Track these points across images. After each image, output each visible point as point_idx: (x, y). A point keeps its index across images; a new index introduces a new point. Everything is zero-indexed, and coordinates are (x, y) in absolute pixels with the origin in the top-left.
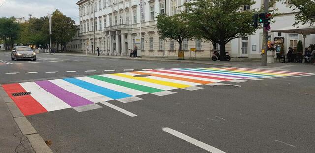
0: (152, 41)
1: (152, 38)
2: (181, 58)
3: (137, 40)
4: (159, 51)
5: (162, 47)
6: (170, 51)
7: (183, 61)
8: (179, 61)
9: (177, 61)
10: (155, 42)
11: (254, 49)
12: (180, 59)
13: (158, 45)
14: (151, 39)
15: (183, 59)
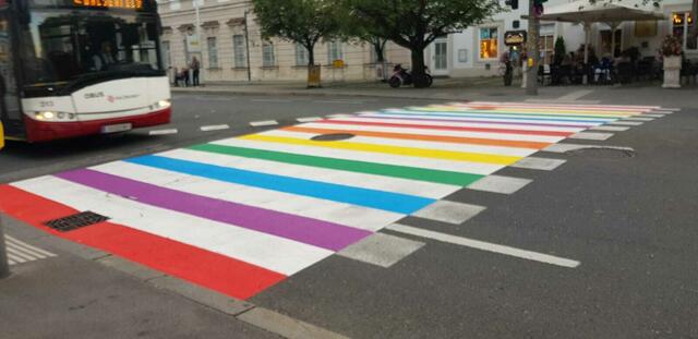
0: (214, 45)
1: (214, 38)
2: (314, 83)
3: (192, 43)
4: (237, 69)
5: (241, 59)
6: (264, 68)
7: (320, 91)
8: (310, 91)
9: (306, 91)
10: (222, 46)
11: (463, 58)
12: (312, 87)
13: (233, 55)
14: (212, 40)
15: (320, 87)
